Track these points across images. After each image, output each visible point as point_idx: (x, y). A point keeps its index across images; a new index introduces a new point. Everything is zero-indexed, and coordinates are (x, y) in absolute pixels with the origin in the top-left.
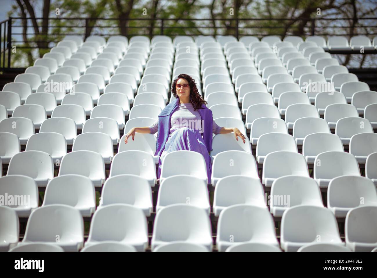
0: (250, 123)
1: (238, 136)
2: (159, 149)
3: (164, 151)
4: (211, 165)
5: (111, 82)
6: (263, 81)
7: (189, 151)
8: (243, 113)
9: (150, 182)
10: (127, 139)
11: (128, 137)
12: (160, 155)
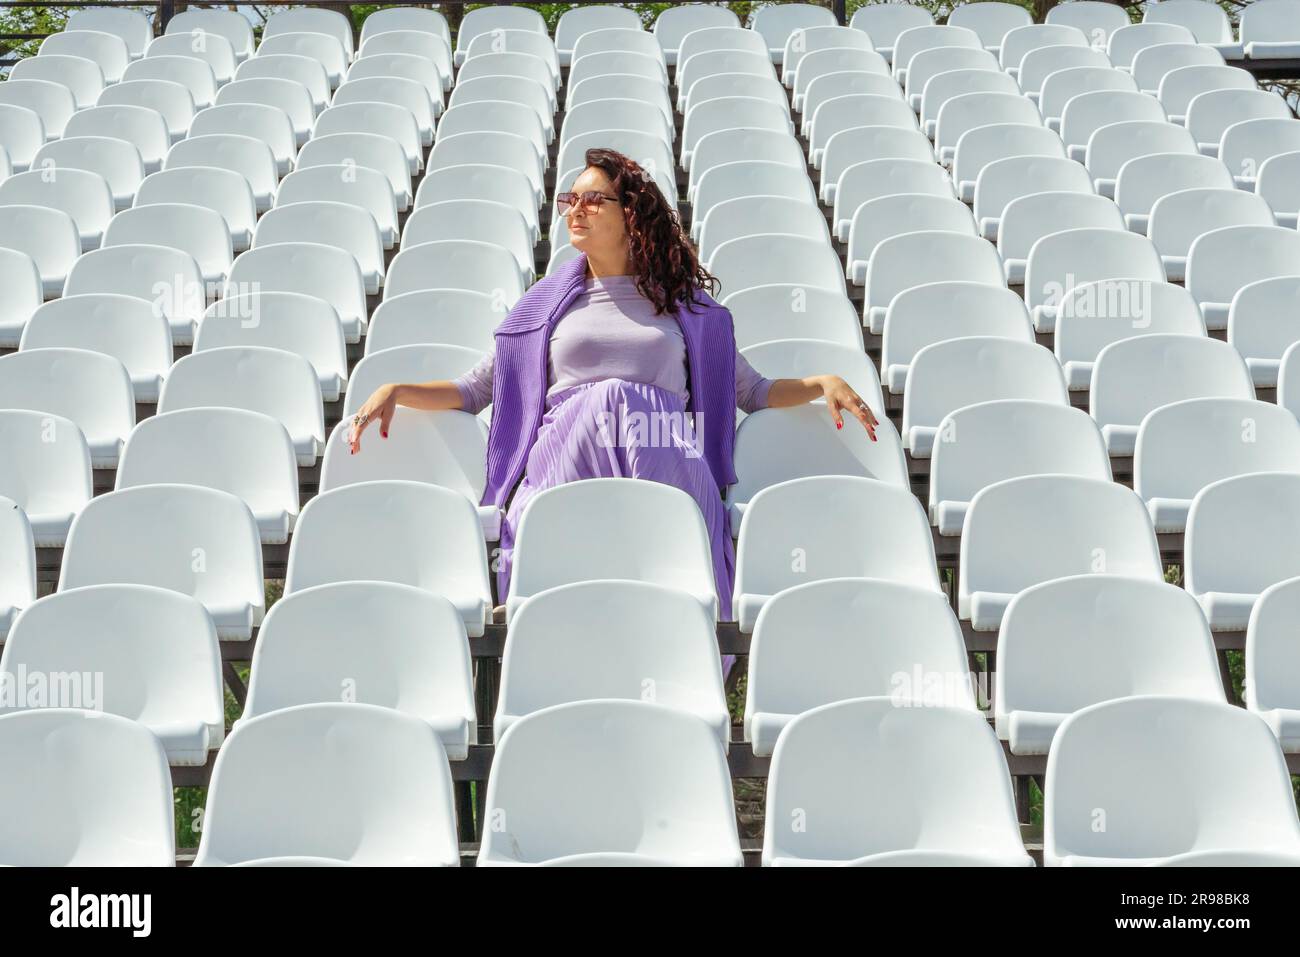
0: (901, 367)
1: (843, 411)
2: (496, 478)
3: (521, 487)
4: (730, 543)
5: (282, 200)
6: (955, 191)
7: (634, 480)
8: (870, 322)
9: (466, 616)
10: (359, 433)
11: (363, 426)
12: (507, 505)
